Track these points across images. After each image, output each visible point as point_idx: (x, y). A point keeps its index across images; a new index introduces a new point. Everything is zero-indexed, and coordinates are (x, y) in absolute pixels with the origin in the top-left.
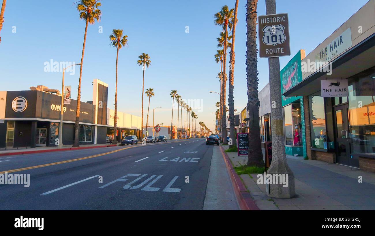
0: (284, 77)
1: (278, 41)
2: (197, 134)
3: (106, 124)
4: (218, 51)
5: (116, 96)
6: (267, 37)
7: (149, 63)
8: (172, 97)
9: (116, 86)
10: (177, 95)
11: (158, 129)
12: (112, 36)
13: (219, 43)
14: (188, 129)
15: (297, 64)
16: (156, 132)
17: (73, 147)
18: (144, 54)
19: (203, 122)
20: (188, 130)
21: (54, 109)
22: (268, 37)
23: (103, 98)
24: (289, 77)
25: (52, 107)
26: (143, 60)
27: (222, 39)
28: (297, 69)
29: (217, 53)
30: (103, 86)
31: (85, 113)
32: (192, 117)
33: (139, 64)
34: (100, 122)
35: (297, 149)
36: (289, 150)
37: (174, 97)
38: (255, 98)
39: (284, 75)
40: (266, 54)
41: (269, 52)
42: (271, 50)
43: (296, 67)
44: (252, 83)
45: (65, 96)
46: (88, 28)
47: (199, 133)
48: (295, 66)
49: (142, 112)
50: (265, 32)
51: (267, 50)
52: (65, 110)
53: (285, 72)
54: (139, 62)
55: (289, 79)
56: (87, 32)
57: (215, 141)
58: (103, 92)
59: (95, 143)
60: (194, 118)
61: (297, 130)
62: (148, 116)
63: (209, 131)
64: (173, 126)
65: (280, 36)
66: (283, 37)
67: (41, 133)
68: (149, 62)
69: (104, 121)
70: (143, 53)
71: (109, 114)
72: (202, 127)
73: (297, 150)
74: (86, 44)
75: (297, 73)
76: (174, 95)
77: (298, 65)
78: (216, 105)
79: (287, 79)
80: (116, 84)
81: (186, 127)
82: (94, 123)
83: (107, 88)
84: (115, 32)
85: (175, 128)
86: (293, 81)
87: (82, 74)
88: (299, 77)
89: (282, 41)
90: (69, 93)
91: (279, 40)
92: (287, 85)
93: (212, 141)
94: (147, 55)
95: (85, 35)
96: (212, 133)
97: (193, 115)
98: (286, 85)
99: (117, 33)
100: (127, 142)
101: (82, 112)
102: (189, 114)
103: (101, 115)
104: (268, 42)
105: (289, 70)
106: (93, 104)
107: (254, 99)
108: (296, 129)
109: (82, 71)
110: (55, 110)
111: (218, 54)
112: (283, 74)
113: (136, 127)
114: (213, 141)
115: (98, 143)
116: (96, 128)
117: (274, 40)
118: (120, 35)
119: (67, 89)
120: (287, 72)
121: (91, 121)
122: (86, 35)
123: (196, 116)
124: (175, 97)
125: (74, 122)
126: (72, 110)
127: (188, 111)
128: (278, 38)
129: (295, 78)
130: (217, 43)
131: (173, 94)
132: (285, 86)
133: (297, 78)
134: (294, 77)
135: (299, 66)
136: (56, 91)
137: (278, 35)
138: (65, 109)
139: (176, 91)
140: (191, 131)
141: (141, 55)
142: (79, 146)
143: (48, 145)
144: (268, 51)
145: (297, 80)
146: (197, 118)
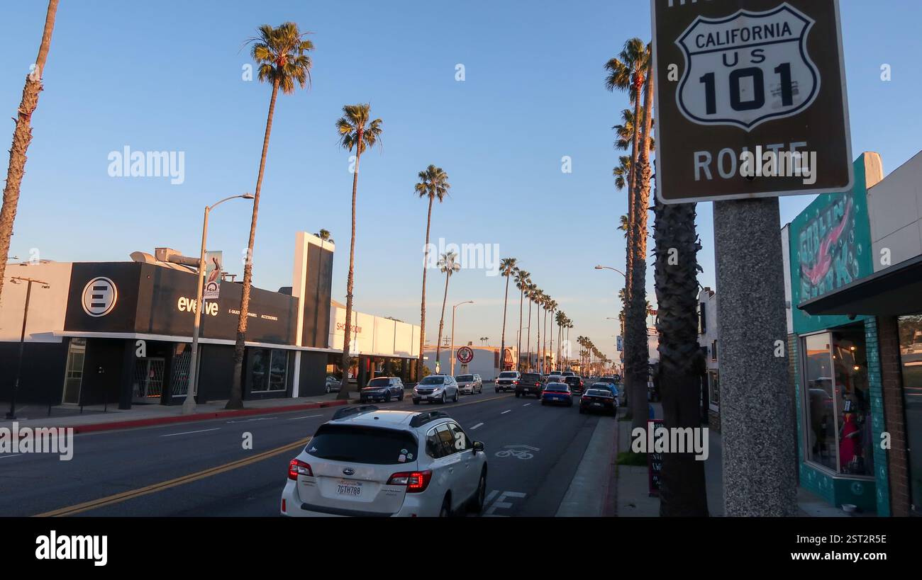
0: (806, 242)
1: (773, 103)
2: (572, 368)
3: (326, 346)
4: (623, 160)
5: (350, 274)
6: (702, 80)
7: (444, 190)
8: (503, 274)
9: (352, 250)
10: (517, 269)
11: (468, 355)
12: (342, 123)
13: (620, 138)
14: (548, 354)
15: (852, 200)
16: (462, 363)
17: (226, 408)
18: (431, 168)
19: (586, 338)
20: (548, 357)
21: (184, 308)
22: (709, 80)
23: (319, 279)
24: (820, 242)
25: (180, 304)
26: (428, 182)
27: (629, 127)
28: (850, 219)
29: (618, 164)
30: (321, 248)
31: (270, 318)
32: (559, 324)
33: (419, 193)
34: (310, 340)
35: (853, 484)
36: (822, 483)
37: (507, 275)
38: (686, 343)
39: (803, 235)
40: (697, 177)
41: (713, 166)
42: (727, 157)
43: (847, 212)
44: (676, 284)
45: (207, 279)
46: (276, 105)
47: (577, 365)
48: (845, 208)
49: (422, 315)
50: (689, 55)
51: (703, 159)
52: (214, 311)
53: (809, 224)
54: (419, 187)
55: (822, 249)
56: (273, 115)
57: (603, 405)
58: (320, 264)
59: (296, 394)
60: (565, 326)
61: (848, 415)
62: (441, 321)
63: (604, 360)
64: (505, 348)
65: (784, 70)
66: (804, 81)
67: (151, 369)
68: (445, 188)
69: (320, 338)
70: (432, 164)
71: (334, 319)
72: (584, 348)
73: (853, 490)
74: (269, 145)
75: (852, 232)
76: (508, 270)
77: (855, 205)
78: (620, 296)
79: (816, 247)
80: (352, 245)
81: (542, 351)
82: (294, 343)
83: (330, 254)
84: (350, 111)
85: (513, 352)
86: (838, 258)
87: (258, 222)
88: (860, 247)
89: (798, 99)
90: (217, 269)
91: (779, 99)
92: (815, 267)
93: (596, 404)
94: (439, 171)
95: (269, 120)
96: (612, 364)
97: (561, 319)
98: (811, 268)
99: (354, 114)
100: (375, 395)
101: (262, 316)
102: (551, 317)
103: (311, 323)
104: (711, 108)
105: (821, 219)
106: (294, 294)
107: (682, 348)
108: (847, 412)
109: (259, 213)
110: (189, 310)
111: (622, 168)
112: (802, 231)
113: (406, 353)
114: (598, 404)
115: (301, 395)
116: (298, 357)
117: (747, 94)
118: (363, 118)
119: (214, 259)
120: (815, 224)
121: (284, 340)
122: (271, 120)
123: (569, 321)
124: (510, 275)
125: (233, 343)
126: (234, 312)
127: (547, 311)
128: (772, 82)
129: (845, 247)
130: (615, 137)
131: (507, 268)
132: (808, 271)
133: (852, 249)
134: (838, 243)
135: (857, 207)
136: (197, 262)
137: (768, 69)
138: (217, 309)
139: (513, 260)
140: (554, 361)
141: (425, 170)
142: (241, 406)
143: (165, 401)
144: (709, 161)
145: (851, 254)
146: (572, 327)
